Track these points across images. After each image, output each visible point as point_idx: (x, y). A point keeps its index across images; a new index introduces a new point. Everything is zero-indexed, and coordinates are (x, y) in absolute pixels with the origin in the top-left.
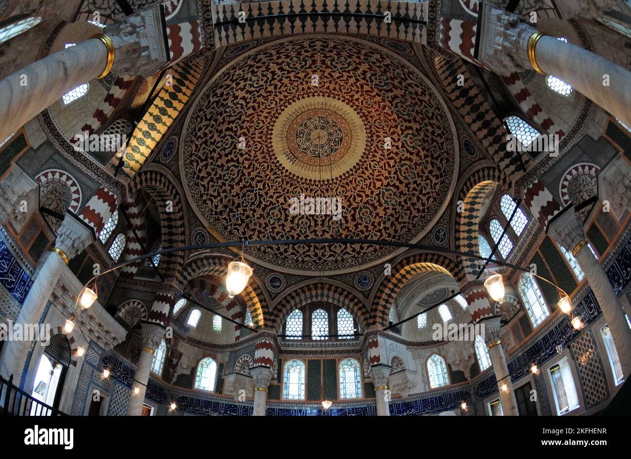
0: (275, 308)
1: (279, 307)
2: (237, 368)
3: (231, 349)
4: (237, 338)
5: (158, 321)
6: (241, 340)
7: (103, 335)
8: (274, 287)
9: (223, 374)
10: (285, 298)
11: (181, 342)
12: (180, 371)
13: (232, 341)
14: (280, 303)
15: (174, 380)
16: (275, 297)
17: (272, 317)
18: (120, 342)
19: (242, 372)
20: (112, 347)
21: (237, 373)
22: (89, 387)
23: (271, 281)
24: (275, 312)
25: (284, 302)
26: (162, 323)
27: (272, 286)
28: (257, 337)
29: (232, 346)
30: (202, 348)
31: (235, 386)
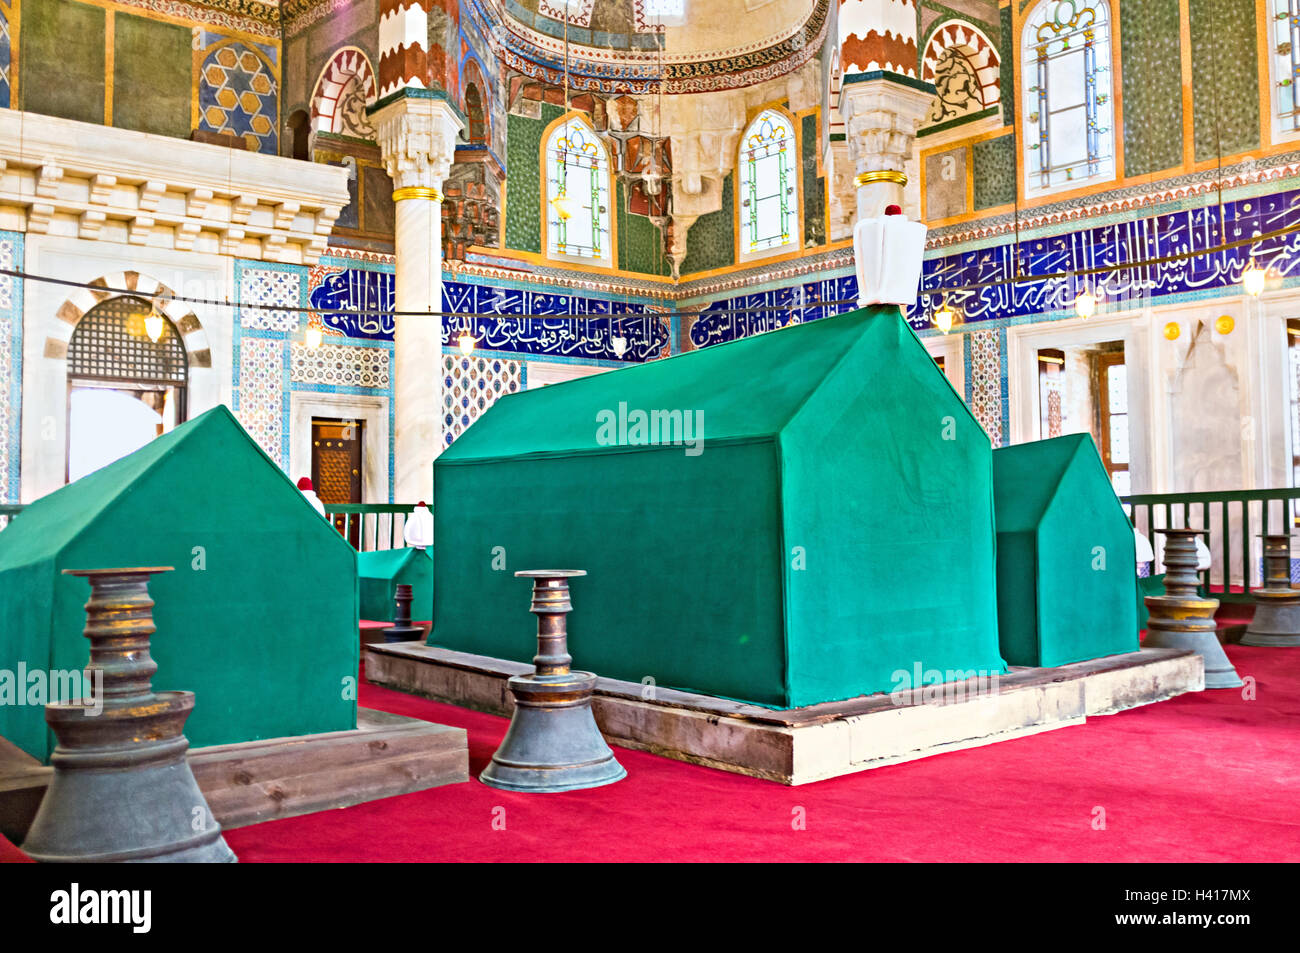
5: (401, 84)
7: (262, 222)
11: (646, 100)
12: (685, 211)
15: (679, 251)
18: (334, 212)
20: (322, 242)
22: (285, 409)
26: (415, 83)
30: (730, 88)
31: (844, 192)
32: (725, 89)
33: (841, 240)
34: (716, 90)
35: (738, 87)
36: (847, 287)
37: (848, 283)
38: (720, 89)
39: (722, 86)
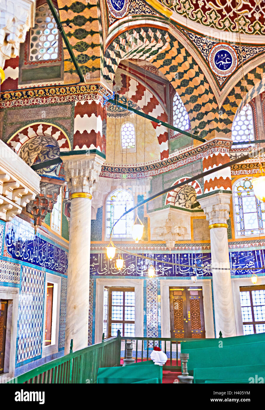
0: (226, 101)
1: (232, 99)
2: (170, 199)
3: (154, 172)
4: (164, 154)
6: (171, 156)
8: (222, 67)
9: (145, 210)
10: (239, 84)
13: (157, 159)
14: (232, 93)
16: (224, 84)
17: (224, 116)
19: (177, 205)
21: (172, 207)
23: (216, 58)
24: (227, 108)
25: (238, 91)
27: (218, 66)
28: (203, 149)
29: (155, 167)
30: (109, 177)
31: (169, 226)
32: (108, 177)
33: (155, 240)
34: (104, 177)
35: (112, 178)
36: (158, 258)
37: (159, 256)
38: (106, 177)
39: (107, 176)
